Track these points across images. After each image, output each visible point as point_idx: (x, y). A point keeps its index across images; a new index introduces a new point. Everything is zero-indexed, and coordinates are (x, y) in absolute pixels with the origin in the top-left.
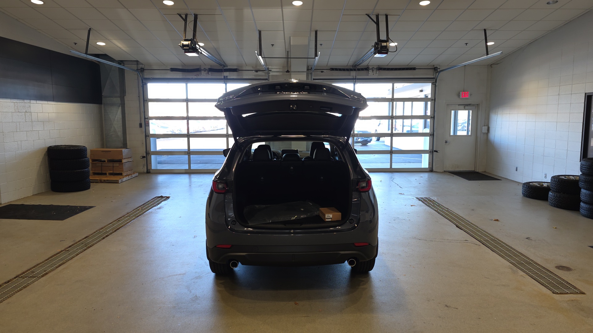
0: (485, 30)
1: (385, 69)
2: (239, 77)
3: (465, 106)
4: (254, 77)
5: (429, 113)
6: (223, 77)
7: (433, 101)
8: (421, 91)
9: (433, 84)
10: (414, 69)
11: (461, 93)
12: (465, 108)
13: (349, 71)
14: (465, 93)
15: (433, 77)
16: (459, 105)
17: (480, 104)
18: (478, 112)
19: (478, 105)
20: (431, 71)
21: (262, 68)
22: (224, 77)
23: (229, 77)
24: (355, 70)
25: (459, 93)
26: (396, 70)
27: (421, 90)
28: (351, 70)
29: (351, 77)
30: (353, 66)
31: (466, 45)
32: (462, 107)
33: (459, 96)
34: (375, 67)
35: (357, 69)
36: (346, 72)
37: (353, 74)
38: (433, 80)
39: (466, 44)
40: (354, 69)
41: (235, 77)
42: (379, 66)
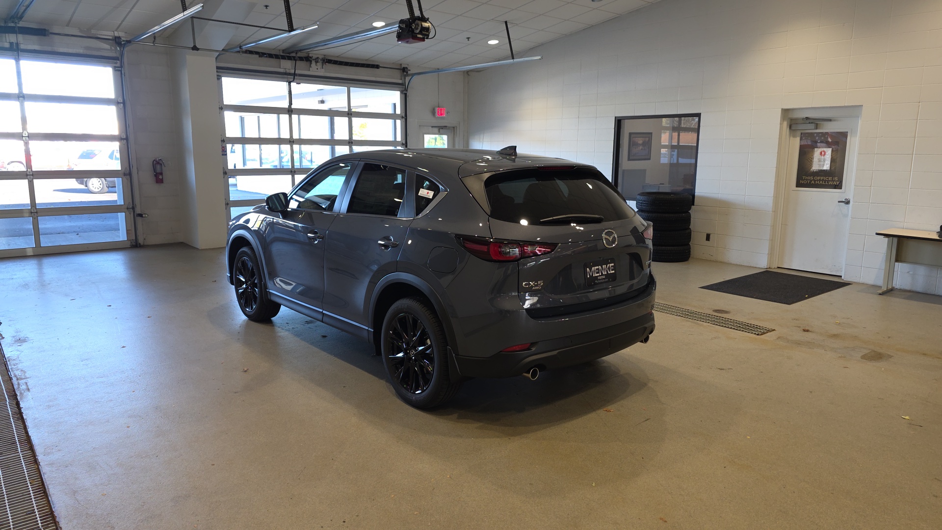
0: (506, 22)
1: (335, 62)
2: (49, 49)
3: (439, 129)
4: (81, 51)
5: (399, 139)
6: (7, 45)
7: (404, 120)
8: (322, 102)
9: (402, 92)
10: (377, 67)
11: (436, 109)
12: (439, 132)
13: (279, 58)
14: (441, 110)
15: (400, 82)
16: (432, 127)
17: (456, 127)
18: (454, 137)
19: (454, 127)
20: (398, 73)
21: (101, 35)
22: (11, 44)
23: (22, 47)
24: (290, 58)
25: (434, 109)
26: (353, 66)
27: (321, 100)
28: (283, 58)
29: (282, 70)
30: (284, 51)
31: (468, 40)
32: (436, 130)
33: (433, 113)
34: (321, 57)
35: (299, 57)
36: (273, 61)
37: (287, 65)
38: (402, 86)
39: (468, 38)
40: (287, 56)
41: (36, 47)
42: (324, 55)
